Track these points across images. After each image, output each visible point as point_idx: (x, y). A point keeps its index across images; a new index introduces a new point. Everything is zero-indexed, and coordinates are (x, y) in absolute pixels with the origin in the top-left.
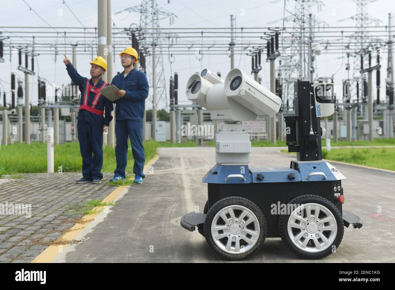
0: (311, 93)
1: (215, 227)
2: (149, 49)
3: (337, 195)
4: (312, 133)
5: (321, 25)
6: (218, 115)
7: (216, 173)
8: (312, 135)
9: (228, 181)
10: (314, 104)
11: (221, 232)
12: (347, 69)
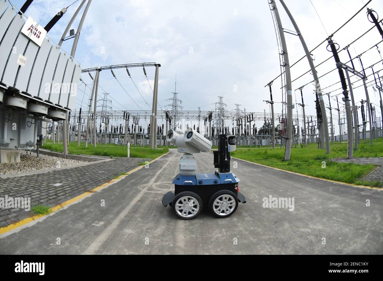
0: (226, 140)
1: (177, 204)
2: (172, 117)
3: (236, 188)
4: (226, 159)
5: (226, 111)
6: (181, 150)
7: (179, 179)
8: (226, 161)
9: (184, 184)
10: (227, 146)
11: (180, 207)
12: (233, 124)
